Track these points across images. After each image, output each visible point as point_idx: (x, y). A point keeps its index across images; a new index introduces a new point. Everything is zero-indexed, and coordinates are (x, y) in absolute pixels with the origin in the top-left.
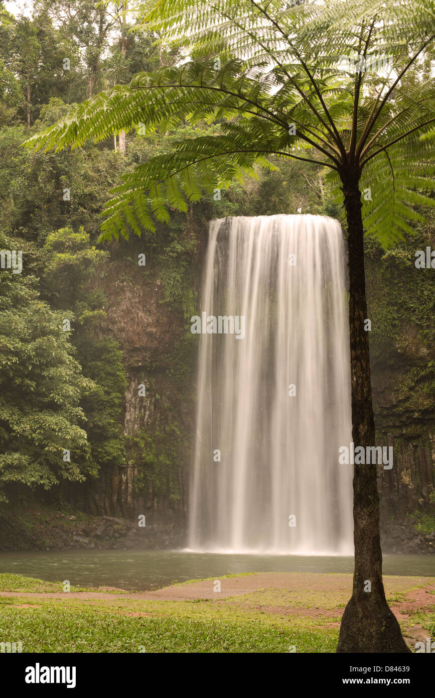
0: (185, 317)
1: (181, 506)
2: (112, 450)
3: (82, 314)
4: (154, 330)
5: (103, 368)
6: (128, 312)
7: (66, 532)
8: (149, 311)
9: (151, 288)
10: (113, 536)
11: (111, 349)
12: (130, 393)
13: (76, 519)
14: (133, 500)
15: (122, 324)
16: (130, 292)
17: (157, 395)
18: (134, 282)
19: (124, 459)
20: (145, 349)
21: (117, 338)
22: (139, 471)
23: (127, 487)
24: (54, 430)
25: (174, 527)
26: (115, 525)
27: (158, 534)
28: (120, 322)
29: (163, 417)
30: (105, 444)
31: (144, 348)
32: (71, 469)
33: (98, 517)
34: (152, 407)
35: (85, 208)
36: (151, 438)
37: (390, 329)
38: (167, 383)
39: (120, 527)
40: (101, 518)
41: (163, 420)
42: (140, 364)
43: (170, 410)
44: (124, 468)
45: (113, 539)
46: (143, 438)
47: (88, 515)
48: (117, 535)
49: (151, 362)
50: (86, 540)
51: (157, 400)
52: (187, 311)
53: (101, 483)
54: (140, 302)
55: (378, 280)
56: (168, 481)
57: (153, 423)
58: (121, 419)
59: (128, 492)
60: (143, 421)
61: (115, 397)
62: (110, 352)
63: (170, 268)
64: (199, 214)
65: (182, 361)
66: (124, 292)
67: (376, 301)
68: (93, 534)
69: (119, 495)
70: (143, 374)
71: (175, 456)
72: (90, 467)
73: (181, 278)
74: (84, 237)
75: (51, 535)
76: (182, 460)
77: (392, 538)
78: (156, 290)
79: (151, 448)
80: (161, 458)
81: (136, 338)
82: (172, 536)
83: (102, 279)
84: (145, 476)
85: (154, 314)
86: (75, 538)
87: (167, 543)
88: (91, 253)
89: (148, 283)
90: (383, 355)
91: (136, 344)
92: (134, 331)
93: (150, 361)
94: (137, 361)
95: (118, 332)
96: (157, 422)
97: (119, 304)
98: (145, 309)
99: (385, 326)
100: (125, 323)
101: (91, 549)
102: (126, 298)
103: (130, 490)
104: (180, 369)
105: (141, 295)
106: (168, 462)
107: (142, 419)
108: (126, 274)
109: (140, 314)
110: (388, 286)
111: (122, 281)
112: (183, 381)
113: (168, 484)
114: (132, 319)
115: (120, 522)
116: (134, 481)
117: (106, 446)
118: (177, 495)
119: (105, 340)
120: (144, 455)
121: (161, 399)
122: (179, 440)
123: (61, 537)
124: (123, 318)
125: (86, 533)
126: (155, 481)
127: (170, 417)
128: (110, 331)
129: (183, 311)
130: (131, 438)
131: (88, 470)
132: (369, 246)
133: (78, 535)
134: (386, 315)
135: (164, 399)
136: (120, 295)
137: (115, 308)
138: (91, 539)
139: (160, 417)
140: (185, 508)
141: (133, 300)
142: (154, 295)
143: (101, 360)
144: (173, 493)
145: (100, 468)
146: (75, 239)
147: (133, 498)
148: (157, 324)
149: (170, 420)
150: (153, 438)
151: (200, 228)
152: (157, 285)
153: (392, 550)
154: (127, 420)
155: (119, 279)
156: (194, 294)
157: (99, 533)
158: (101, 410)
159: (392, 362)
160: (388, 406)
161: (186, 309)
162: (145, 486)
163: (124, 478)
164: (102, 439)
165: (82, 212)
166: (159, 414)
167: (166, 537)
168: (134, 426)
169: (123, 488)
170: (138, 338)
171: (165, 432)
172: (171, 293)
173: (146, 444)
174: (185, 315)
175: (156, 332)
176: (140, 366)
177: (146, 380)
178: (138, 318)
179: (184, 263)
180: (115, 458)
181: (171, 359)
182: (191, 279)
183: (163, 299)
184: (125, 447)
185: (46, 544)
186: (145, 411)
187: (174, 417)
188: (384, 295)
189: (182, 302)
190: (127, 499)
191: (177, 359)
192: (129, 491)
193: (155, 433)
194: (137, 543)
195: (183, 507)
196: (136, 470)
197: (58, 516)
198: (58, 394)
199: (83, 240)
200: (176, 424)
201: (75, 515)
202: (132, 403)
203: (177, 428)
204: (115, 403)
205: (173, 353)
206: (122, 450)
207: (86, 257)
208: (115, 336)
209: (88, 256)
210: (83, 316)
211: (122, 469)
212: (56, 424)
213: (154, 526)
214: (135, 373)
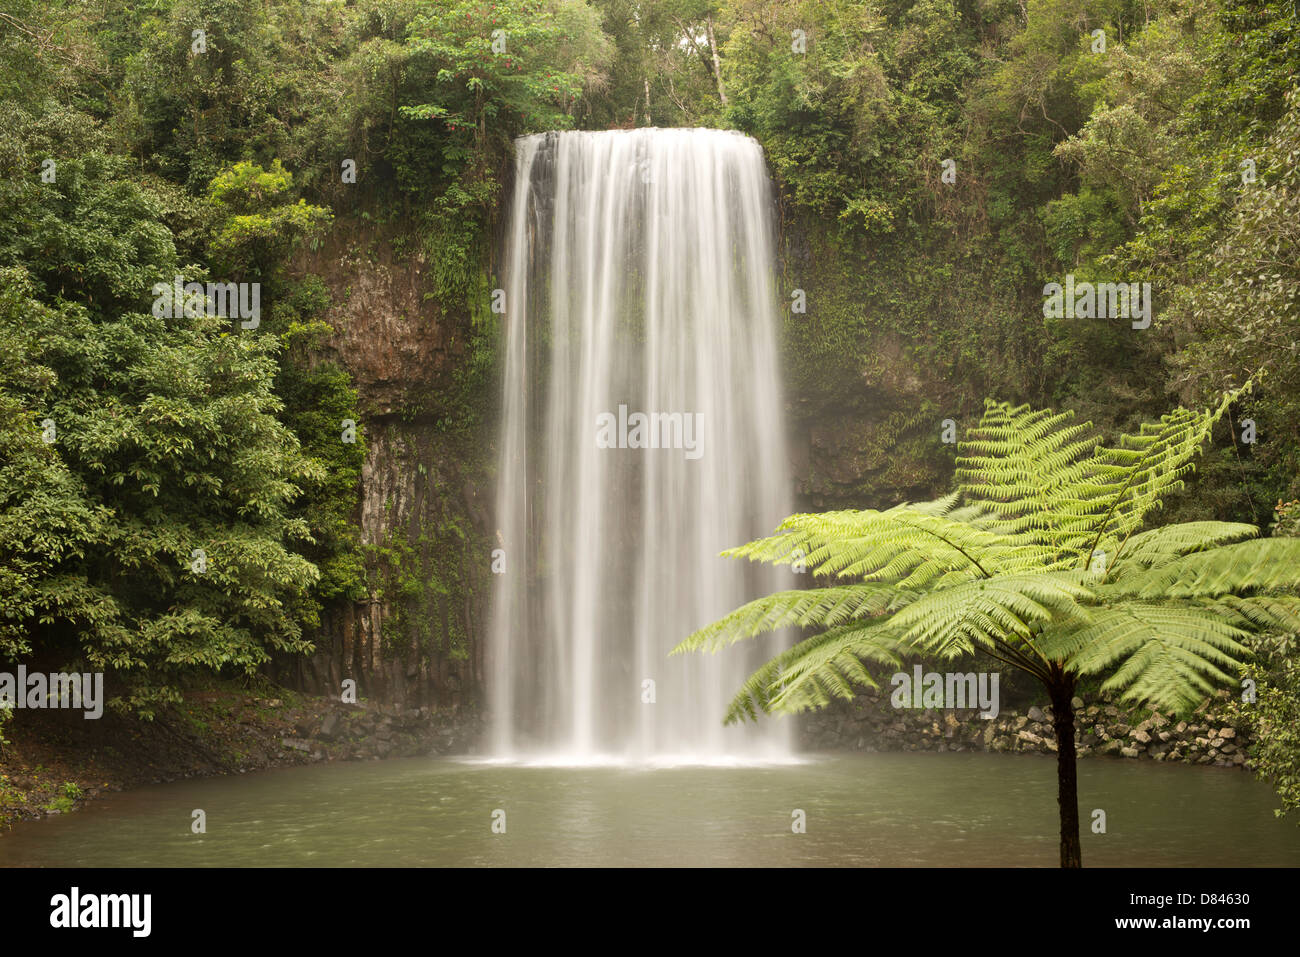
0: (474, 323)
1: (471, 670)
2: (343, 575)
3: (287, 329)
4: (415, 348)
5: (322, 423)
6: (364, 315)
7: (266, 731)
8: (405, 313)
9: (407, 269)
10: (352, 734)
11: (336, 388)
12: (371, 463)
13: (282, 704)
14: (382, 663)
15: (355, 338)
16: (369, 276)
17: (420, 466)
18: (376, 259)
19: (365, 589)
20: (397, 383)
21: (346, 364)
22: (392, 610)
23: (371, 641)
24: (261, 568)
25: (459, 708)
26: (351, 710)
27: (432, 725)
28: (351, 334)
29: (432, 508)
30: (331, 564)
31: (395, 382)
32: (288, 629)
33: (318, 698)
34: (412, 489)
35: (277, 116)
36: (412, 547)
37: (853, 345)
38: (437, 444)
39: (362, 715)
40: (324, 699)
41: (433, 512)
42: (389, 410)
43: (446, 493)
44: (365, 605)
45: (351, 739)
46: (397, 548)
47: (302, 695)
48: (358, 731)
49: (410, 406)
50: (305, 746)
51: (420, 476)
52: (477, 312)
53: (323, 634)
54: (387, 296)
55: (831, 255)
56: (445, 625)
57: (415, 519)
58: (356, 515)
59: (372, 650)
60: (397, 515)
61: (345, 477)
62: (332, 392)
63: (443, 231)
64: (498, 130)
65: (468, 404)
66: (357, 277)
67: (828, 292)
68: (315, 732)
69: (357, 655)
70: (393, 428)
71: (458, 580)
72: (304, 608)
73: (467, 251)
74: (282, 180)
75: (243, 741)
76: (470, 586)
77: (857, 721)
78: (418, 272)
79: (412, 565)
80: (432, 585)
81: (380, 364)
82: (456, 728)
83: (313, 253)
84: (404, 619)
85: (415, 317)
86: (285, 742)
87: (450, 743)
88: (301, 212)
89: (402, 260)
90: (839, 390)
91: (380, 374)
92: (376, 351)
93: (406, 404)
94: (383, 404)
95: (346, 351)
96: (421, 517)
97: (347, 300)
98: (396, 308)
99: (844, 339)
100: (360, 335)
101: (316, 762)
102: (361, 289)
103: (377, 645)
104: (463, 418)
105: (390, 282)
106: (445, 591)
107: (394, 511)
108: (359, 242)
109: (388, 319)
110: (850, 265)
111: (353, 257)
112: (469, 440)
113: (446, 632)
114: (372, 329)
115: (361, 707)
116: (383, 629)
117: (333, 568)
118: (464, 651)
119: (324, 369)
120: (400, 580)
121: (427, 474)
122: (464, 549)
123: (260, 743)
124: (356, 327)
125: (303, 732)
126: (422, 626)
127: (445, 508)
128: (331, 351)
129: (469, 312)
130: (375, 549)
131: (300, 614)
132: (817, 194)
133: (289, 736)
134: (847, 319)
135: (433, 474)
136: (351, 283)
137: (340, 308)
138: (312, 741)
139: (427, 507)
140: (479, 674)
141: (375, 293)
142: (413, 281)
143: (318, 408)
144: (457, 647)
145: (322, 608)
146: (268, 187)
147: (383, 659)
148: (420, 337)
149: (446, 513)
150: (416, 547)
151: (500, 158)
152: (419, 263)
153: (857, 744)
154: (366, 515)
155: (347, 253)
156: (489, 281)
157: (326, 730)
158: (321, 501)
159: (855, 403)
160: (846, 482)
161: (474, 309)
162: (405, 637)
163: (365, 624)
164: (324, 555)
165: (273, 125)
166: (424, 502)
167: (448, 732)
168: (379, 525)
169: (364, 642)
170: (384, 363)
171: (437, 535)
172: (446, 278)
173: (403, 559)
174: (473, 318)
175: (418, 353)
176: (388, 414)
177: (400, 439)
178: (384, 326)
179: (472, 225)
180: (348, 588)
181: (445, 399)
182: (483, 251)
183: (431, 289)
184: (366, 566)
185: (237, 760)
186: (399, 496)
187: (453, 508)
188: (843, 283)
189: (466, 295)
190: (372, 661)
191: (456, 400)
192: (375, 647)
193: (417, 538)
194: (395, 744)
195: (475, 673)
196: (386, 607)
197: (249, 701)
198: (264, 500)
199: (281, 185)
200: (458, 519)
201: (278, 698)
202: (375, 484)
203: (459, 526)
204: (347, 487)
205: (451, 388)
206: (360, 573)
207: (291, 221)
208: (340, 360)
209: (294, 221)
210: (288, 334)
211: (361, 608)
212: (264, 556)
213: (422, 709)
214: (379, 426)
